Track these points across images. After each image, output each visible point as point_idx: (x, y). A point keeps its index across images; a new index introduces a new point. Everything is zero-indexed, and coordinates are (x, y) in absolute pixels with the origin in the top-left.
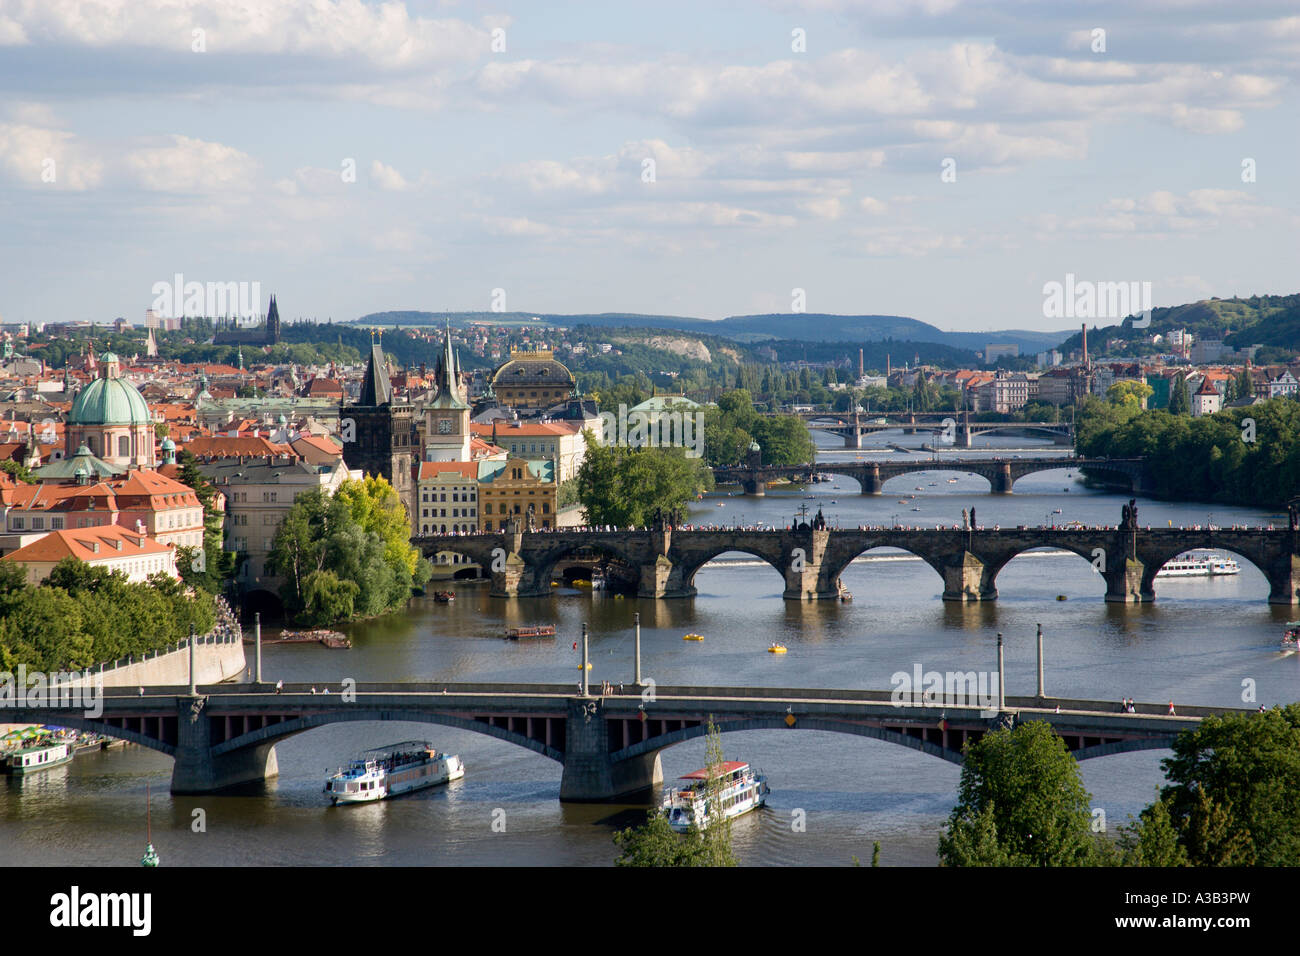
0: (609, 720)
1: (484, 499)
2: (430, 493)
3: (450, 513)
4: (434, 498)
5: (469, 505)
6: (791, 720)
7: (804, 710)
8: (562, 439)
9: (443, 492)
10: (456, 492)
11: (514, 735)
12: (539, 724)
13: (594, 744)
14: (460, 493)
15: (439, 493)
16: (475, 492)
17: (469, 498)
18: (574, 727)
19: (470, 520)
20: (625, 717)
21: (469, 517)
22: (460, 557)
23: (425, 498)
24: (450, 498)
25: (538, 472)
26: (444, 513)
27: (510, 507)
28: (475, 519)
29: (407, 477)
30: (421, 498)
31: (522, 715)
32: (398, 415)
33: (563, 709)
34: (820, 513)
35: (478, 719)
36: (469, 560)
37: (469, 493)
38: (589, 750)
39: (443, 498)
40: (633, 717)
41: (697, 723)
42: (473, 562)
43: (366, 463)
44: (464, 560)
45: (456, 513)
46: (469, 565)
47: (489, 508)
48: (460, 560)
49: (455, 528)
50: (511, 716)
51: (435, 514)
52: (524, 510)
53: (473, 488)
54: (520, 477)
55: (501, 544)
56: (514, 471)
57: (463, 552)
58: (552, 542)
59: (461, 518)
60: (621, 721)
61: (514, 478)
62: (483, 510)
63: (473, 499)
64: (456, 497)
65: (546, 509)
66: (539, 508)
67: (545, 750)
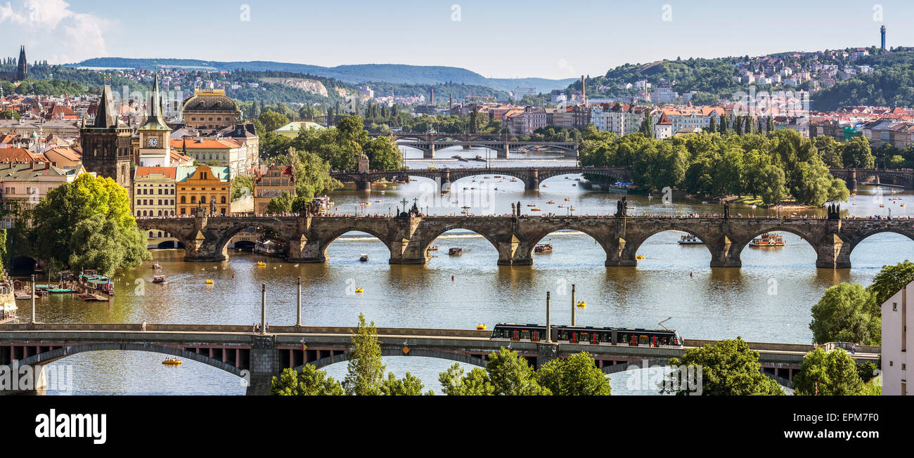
0: (280, 350)
1: (180, 192)
2: (142, 188)
3: (156, 202)
4: (145, 192)
5: (170, 197)
6: (406, 350)
7: (415, 343)
8: (231, 151)
9: (151, 188)
10: (160, 188)
11: (214, 360)
12: (232, 352)
13: (269, 367)
14: (163, 189)
15: (148, 188)
16: (174, 188)
17: (169, 192)
18: (255, 355)
19: (169, 207)
20: (291, 347)
21: (169, 206)
22: (163, 232)
23: (139, 192)
24: (156, 191)
25: (219, 174)
26: (151, 202)
27: (198, 199)
28: (173, 207)
29: (127, 178)
30: (136, 192)
31: (220, 347)
32: (121, 134)
33: (249, 343)
34: (415, 204)
35: (189, 349)
36: (169, 235)
37: (169, 189)
38: (267, 371)
39: (152, 192)
40: (297, 347)
41: (342, 352)
42: (172, 236)
43: (99, 167)
44: (166, 236)
45: (160, 202)
46: (169, 239)
47: (183, 199)
48: (163, 235)
49: (160, 213)
50: (211, 347)
51: (145, 204)
52: (208, 201)
53: (172, 186)
54: (205, 178)
55: (192, 225)
56: (202, 173)
57: (165, 230)
58: (228, 224)
59: (163, 206)
60: (288, 351)
61: (201, 178)
62: (179, 200)
63: (172, 193)
64: (160, 192)
65: (224, 200)
66: (219, 200)
67: (235, 370)
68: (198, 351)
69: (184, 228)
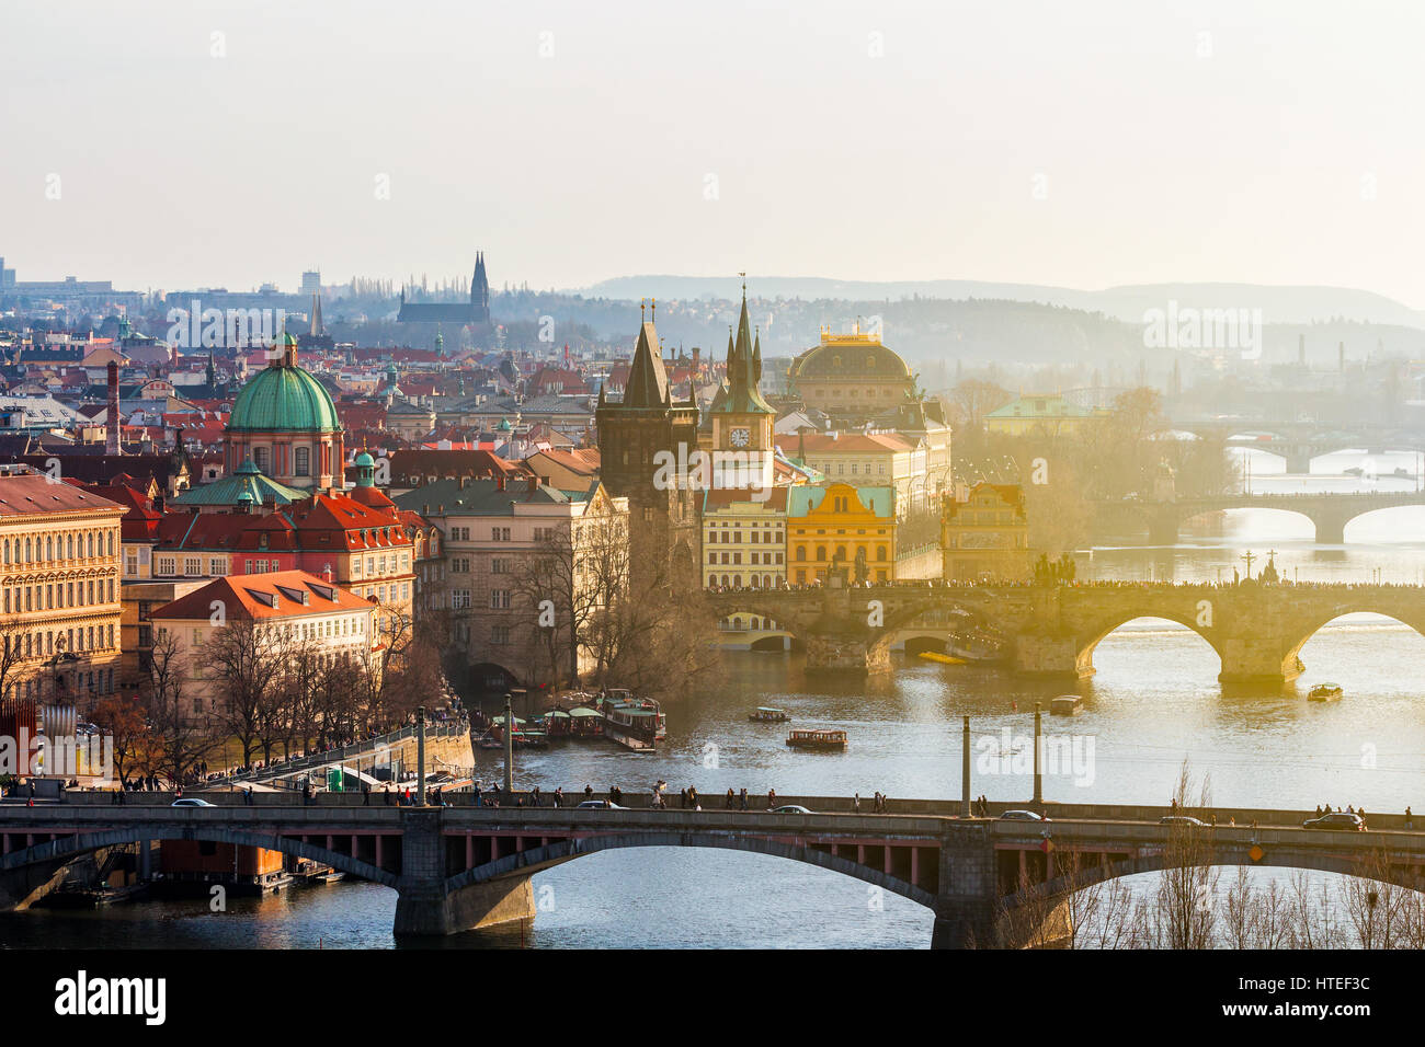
0: (1000, 851)
1: (794, 538)
2: (719, 531)
3: (746, 558)
4: (725, 536)
5: (775, 547)
6: (1256, 854)
7: (1275, 839)
8: (895, 456)
9: (737, 530)
10: (755, 530)
11: (867, 869)
12: (902, 854)
13: (979, 883)
14: (761, 531)
15: (732, 531)
16: (782, 530)
17: (773, 538)
18: (951, 860)
19: (774, 568)
20: (1022, 846)
21: (773, 567)
22: (761, 619)
23: (713, 536)
24: (746, 537)
25: (872, 502)
26: (738, 559)
27: (831, 552)
28: (782, 567)
29: (688, 508)
30: (706, 538)
31: (879, 842)
32: (676, 421)
33: (938, 835)
34: (1271, 562)
35: (817, 847)
36: (773, 624)
37: (773, 531)
38: (973, 892)
39: (738, 537)
40: (1034, 845)
41: (1125, 857)
42: (778, 627)
43: (633, 488)
44: (767, 625)
45: (755, 560)
46: (773, 633)
47: (801, 552)
48: (761, 625)
49: (755, 579)
50: (862, 843)
51: (725, 561)
52: (851, 554)
53: (779, 525)
54: (845, 509)
55: (819, 604)
56: (837, 500)
57: (766, 614)
58: (892, 602)
59: (761, 567)
60: (1017, 853)
61: (837, 510)
62: (793, 555)
63: (779, 540)
64: (755, 537)
65: (882, 555)
66: (872, 554)
67: (910, 890)
68: (834, 850)
69: (802, 611)
